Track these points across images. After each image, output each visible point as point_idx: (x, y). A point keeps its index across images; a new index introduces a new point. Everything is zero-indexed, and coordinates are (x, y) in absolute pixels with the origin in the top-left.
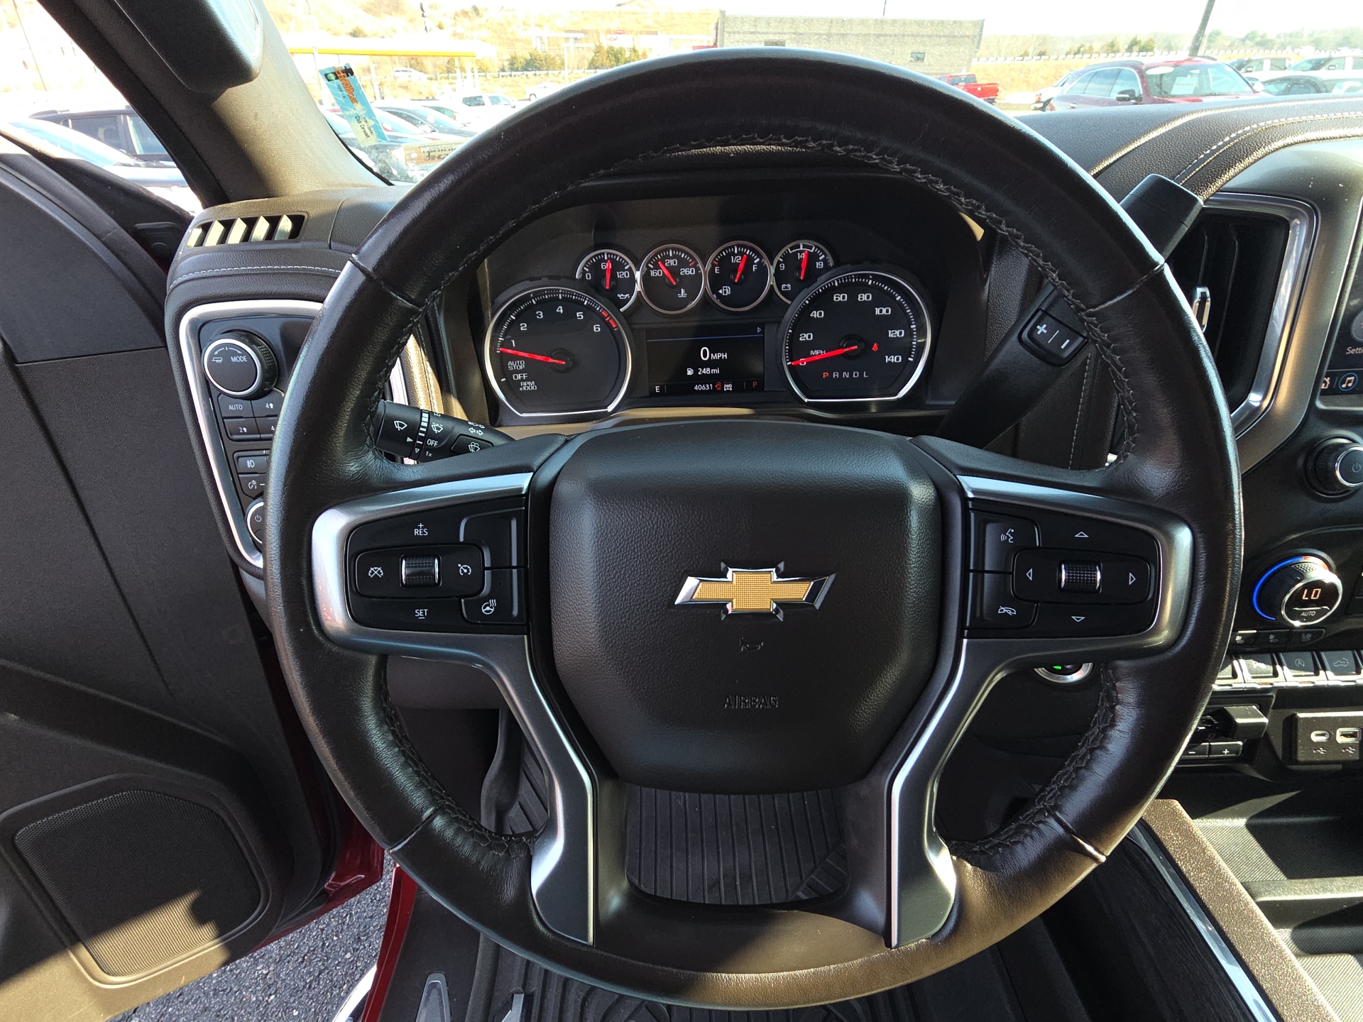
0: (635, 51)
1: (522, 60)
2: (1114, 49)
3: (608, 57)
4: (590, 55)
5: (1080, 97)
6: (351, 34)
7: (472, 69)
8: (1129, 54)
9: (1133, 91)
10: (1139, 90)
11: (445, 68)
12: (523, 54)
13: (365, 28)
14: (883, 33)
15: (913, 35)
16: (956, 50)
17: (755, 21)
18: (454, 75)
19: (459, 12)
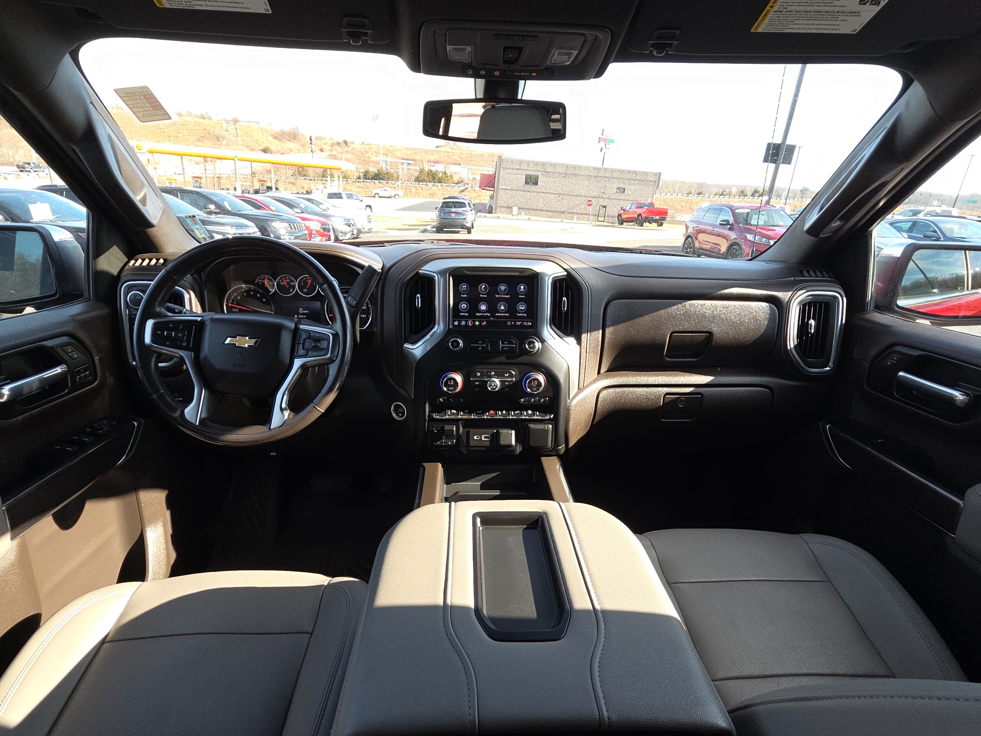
0: (445, 173)
1: (372, 173)
2: (744, 194)
3: (428, 175)
4: (417, 174)
5: (700, 221)
6: (262, 150)
7: (339, 176)
8: (752, 198)
9: (728, 221)
10: (731, 220)
11: (321, 174)
12: (373, 170)
13: (273, 148)
14: (599, 175)
15: (617, 178)
16: (645, 188)
17: (520, 163)
18: (326, 179)
19: (335, 142)
